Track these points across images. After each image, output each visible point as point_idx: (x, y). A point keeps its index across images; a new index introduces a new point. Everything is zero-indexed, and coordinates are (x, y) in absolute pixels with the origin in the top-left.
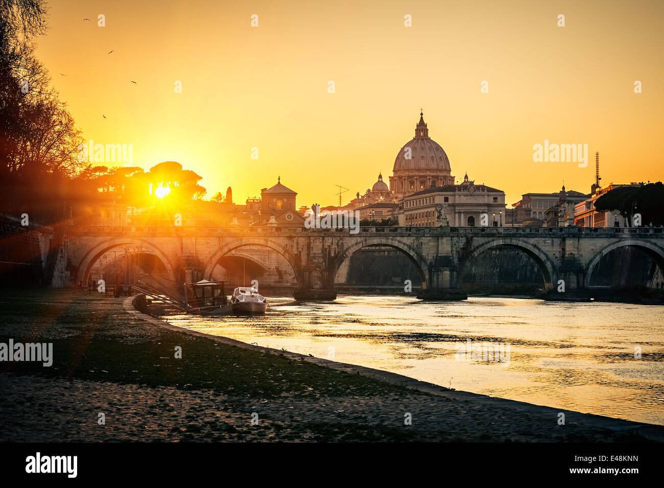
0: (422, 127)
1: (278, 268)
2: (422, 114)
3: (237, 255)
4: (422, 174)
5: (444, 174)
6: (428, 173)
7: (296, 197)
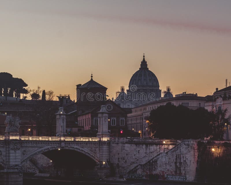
0: (144, 64)
1: (109, 161)
2: (144, 56)
3: (67, 148)
4: (144, 88)
5: (156, 89)
6: (148, 88)
7: (106, 91)
